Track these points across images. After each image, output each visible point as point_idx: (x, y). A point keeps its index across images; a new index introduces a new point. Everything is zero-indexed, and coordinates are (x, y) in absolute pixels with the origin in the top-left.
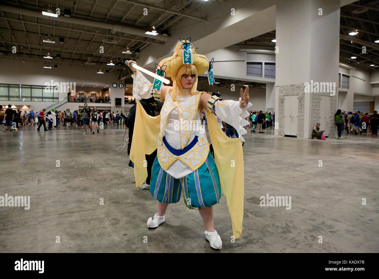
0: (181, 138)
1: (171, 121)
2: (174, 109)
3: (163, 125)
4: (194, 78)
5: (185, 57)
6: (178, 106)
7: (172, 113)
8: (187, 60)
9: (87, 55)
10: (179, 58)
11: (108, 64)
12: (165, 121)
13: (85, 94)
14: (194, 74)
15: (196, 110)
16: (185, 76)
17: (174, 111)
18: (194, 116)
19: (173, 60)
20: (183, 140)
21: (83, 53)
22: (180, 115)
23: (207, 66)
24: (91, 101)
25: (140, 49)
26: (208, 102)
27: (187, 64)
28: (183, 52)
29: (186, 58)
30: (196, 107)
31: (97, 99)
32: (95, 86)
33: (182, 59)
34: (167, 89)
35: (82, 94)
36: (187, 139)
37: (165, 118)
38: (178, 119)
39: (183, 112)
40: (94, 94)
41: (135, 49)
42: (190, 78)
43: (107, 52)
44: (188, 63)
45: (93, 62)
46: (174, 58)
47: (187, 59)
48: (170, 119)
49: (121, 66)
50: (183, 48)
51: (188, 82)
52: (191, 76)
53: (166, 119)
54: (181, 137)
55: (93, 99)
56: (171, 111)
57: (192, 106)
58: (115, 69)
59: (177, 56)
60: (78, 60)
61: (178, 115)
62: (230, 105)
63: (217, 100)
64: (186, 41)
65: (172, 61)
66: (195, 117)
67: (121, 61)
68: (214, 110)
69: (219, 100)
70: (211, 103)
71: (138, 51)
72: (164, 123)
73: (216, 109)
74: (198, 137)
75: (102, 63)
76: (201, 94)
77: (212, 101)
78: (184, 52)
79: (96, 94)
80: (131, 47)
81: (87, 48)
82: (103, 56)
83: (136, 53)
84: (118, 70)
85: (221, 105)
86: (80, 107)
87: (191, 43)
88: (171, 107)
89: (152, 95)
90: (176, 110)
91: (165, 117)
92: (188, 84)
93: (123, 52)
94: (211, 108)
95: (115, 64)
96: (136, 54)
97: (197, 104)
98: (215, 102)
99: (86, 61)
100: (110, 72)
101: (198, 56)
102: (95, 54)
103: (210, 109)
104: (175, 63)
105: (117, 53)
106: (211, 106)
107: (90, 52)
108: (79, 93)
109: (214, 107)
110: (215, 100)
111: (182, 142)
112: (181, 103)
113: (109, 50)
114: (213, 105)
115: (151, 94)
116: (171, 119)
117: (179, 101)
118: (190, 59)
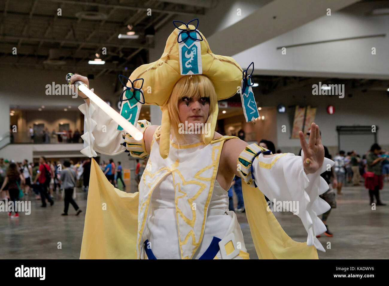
0: (181, 243)
1: (159, 204)
2: (165, 178)
3: (142, 214)
4: (207, 105)
5: (184, 59)
6: (174, 171)
7: (161, 186)
8: (190, 66)
9: (48, 46)
10: (172, 63)
11: (91, 62)
12: (145, 204)
13: (46, 125)
14: (207, 96)
15: (212, 179)
16: (186, 100)
17: (164, 182)
18: (209, 193)
19: (160, 67)
20: (184, 247)
21: (39, 42)
22: (177, 191)
23: (237, 79)
24: (60, 139)
25: (156, 27)
26: (240, 159)
27: (188, 74)
28: (180, 50)
29: (187, 62)
30: (212, 172)
31: (70, 135)
32: (67, 107)
33: (179, 64)
34: (155, 134)
35: (39, 125)
36: (195, 247)
37: (146, 198)
38: (172, 199)
39: (183, 184)
40: (64, 125)
41: (146, 28)
42: (196, 105)
43: (88, 36)
44: (191, 73)
45: (61, 59)
46: (162, 63)
47: (189, 63)
48: (158, 200)
49: (118, 65)
50: (180, 40)
51: (192, 114)
52: (200, 101)
53: (148, 201)
54: (181, 241)
55: (64, 135)
56: (159, 184)
57: (203, 171)
58: (107, 71)
59: (168, 57)
60: (30, 56)
61: (173, 192)
62: (285, 167)
63: (258, 155)
64: (187, 27)
65: (157, 70)
66: (211, 195)
67: (118, 53)
68: (254, 178)
69: (261, 155)
70: (246, 161)
71: (151, 31)
72: (144, 210)
73: (256, 175)
74: (220, 240)
75: (78, 60)
76: (223, 141)
77: (248, 157)
78: (182, 48)
79: (68, 125)
80: (139, 25)
81: (48, 32)
82: (81, 47)
83: (148, 36)
84: (112, 72)
85: (266, 166)
86: (35, 153)
87: (198, 31)
88: (159, 174)
89: (124, 147)
90: (170, 181)
91: (146, 196)
92: (194, 118)
93: (120, 36)
94: (246, 173)
95: (107, 61)
96: (148, 38)
97: (214, 166)
98: (253, 159)
99: (46, 57)
100: (96, 77)
101: (215, 59)
102: (63, 43)
103: (245, 175)
104: (164, 73)
105: (108, 38)
106: (246, 170)
107: (54, 38)
108: (35, 125)
109: (252, 170)
110: (253, 155)
111: (182, 252)
112: (181, 165)
113: (91, 32)
114: (249, 167)
115: (121, 144)
116: (160, 199)
117: (178, 161)
118: (195, 62)
